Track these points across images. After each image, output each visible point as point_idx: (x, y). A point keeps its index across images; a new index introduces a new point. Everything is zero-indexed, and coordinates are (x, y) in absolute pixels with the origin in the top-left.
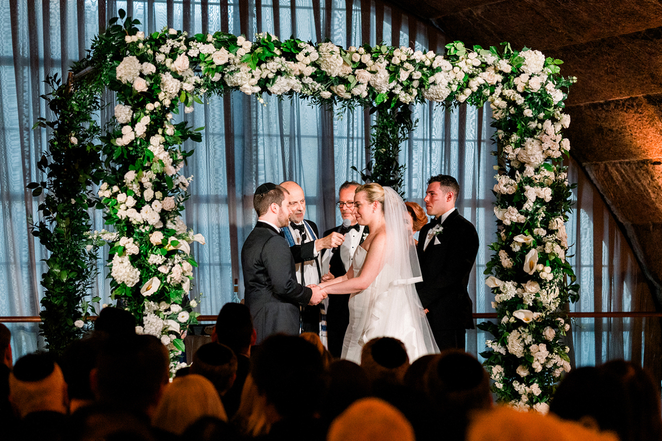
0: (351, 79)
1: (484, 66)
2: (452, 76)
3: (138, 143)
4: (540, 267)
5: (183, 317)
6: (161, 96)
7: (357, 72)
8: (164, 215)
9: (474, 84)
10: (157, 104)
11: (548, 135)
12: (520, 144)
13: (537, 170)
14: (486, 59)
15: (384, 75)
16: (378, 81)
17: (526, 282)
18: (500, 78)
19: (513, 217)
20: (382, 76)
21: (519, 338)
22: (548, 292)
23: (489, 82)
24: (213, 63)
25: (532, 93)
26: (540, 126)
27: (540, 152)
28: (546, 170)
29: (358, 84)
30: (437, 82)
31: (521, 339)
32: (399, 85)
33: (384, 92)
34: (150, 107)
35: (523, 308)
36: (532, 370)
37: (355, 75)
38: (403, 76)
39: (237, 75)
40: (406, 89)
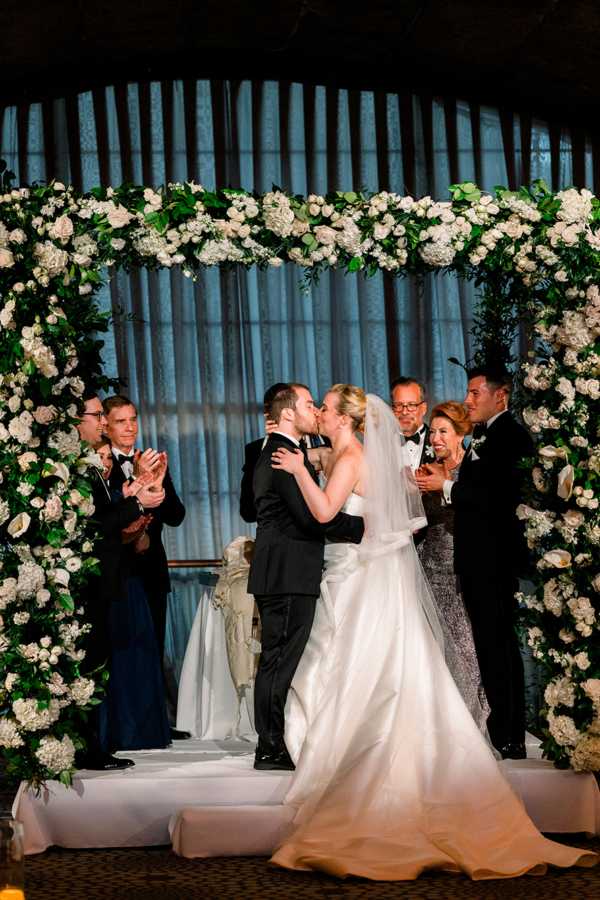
0: (307, 239)
1: (504, 215)
2: (455, 229)
3: (8, 335)
4: (578, 490)
5: (73, 564)
6: (36, 271)
7: (316, 229)
8: (40, 431)
9: (490, 239)
10: (30, 283)
11: (594, 306)
12: (555, 320)
13: (581, 357)
14: (506, 204)
15: (352, 233)
16: (345, 240)
17: (565, 512)
18: (528, 229)
19: (543, 422)
20: (351, 233)
21: (555, 590)
22: (591, 524)
23: (511, 236)
24: (109, 226)
25: (567, 249)
26: (582, 294)
27: (585, 331)
28: (596, 355)
29: (321, 245)
30: (434, 239)
31: (558, 591)
32: (378, 245)
33: (358, 254)
34: (19, 287)
35: (562, 548)
36: (578, 634)
37: (315, 234)
38: (381, 232)
39: (146, 240)
40: (390, 250)
